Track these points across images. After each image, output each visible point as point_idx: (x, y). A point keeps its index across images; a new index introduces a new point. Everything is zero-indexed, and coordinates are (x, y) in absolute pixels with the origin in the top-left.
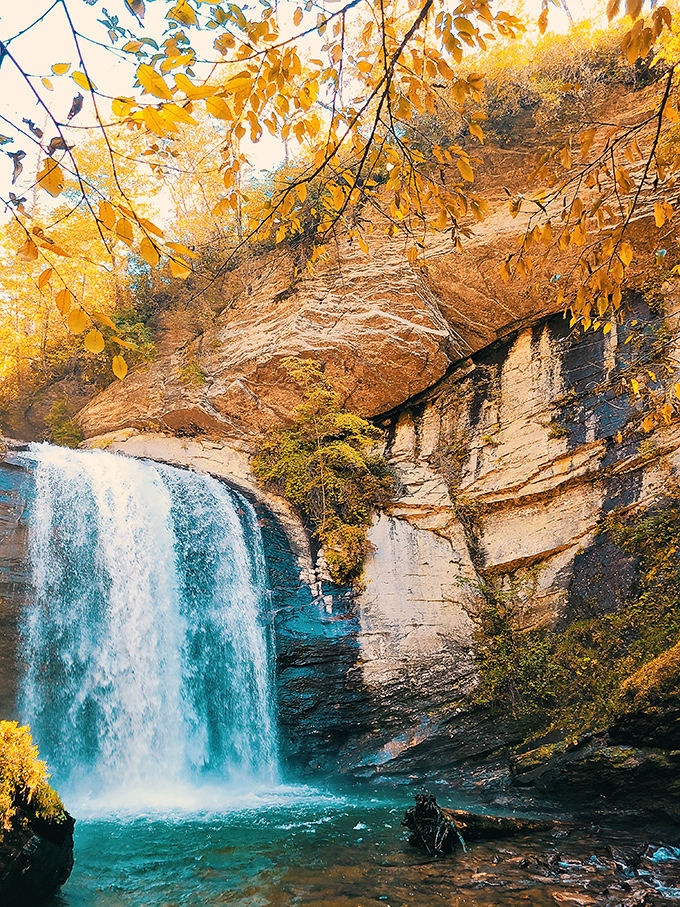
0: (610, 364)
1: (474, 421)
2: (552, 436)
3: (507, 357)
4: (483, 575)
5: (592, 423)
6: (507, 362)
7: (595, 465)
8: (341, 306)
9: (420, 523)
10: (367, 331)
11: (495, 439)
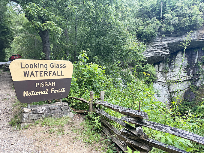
0: (196, 61)
1: (170, 66)
2: (184, 72)
3: (177, 55)
4: (170, 93)
5: (191, 71)
6: (177, 56)
7: (191, 78)
8: (153, 50)
9: (160, 84)
10: (156, 54)
11: (173, 70)
